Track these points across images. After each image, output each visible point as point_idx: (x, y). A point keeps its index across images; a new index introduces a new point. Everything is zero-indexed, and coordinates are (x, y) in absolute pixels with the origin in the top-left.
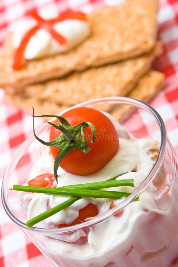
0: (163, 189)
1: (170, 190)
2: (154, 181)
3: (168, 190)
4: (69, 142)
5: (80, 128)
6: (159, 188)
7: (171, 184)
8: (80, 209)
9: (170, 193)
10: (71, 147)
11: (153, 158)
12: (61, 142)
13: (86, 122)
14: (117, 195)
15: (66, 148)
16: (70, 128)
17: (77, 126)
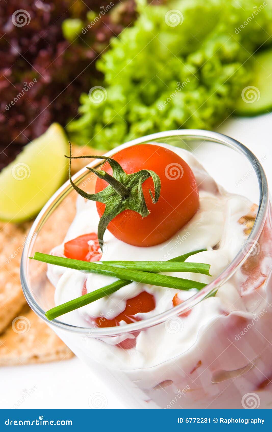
0: (256, 279)
1: (265, 282)
2: (243, 266)
3: (263, 283)
4: (120, 197)
5: (139, 178)
6: (249, 278)
7: (268, 274)
8: (128, 299)
9: (264, 287)
10: (123, 205)
11: (245, 231)
12: (109, 196)
13: (147, 170)
14: (185, 285)
15: (116, 206)
16: (124, 176)
17: (135, 175)
